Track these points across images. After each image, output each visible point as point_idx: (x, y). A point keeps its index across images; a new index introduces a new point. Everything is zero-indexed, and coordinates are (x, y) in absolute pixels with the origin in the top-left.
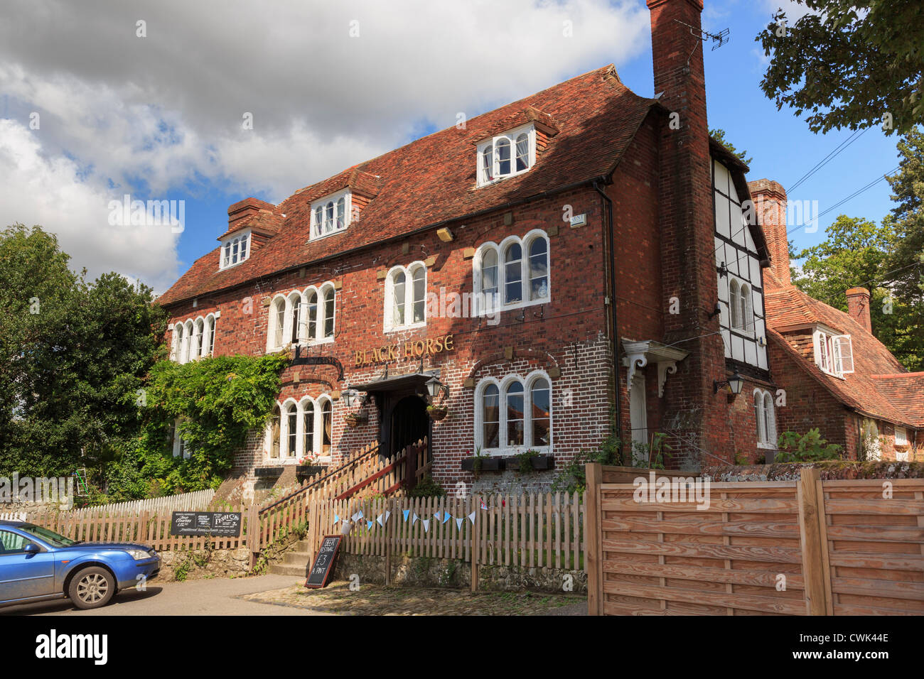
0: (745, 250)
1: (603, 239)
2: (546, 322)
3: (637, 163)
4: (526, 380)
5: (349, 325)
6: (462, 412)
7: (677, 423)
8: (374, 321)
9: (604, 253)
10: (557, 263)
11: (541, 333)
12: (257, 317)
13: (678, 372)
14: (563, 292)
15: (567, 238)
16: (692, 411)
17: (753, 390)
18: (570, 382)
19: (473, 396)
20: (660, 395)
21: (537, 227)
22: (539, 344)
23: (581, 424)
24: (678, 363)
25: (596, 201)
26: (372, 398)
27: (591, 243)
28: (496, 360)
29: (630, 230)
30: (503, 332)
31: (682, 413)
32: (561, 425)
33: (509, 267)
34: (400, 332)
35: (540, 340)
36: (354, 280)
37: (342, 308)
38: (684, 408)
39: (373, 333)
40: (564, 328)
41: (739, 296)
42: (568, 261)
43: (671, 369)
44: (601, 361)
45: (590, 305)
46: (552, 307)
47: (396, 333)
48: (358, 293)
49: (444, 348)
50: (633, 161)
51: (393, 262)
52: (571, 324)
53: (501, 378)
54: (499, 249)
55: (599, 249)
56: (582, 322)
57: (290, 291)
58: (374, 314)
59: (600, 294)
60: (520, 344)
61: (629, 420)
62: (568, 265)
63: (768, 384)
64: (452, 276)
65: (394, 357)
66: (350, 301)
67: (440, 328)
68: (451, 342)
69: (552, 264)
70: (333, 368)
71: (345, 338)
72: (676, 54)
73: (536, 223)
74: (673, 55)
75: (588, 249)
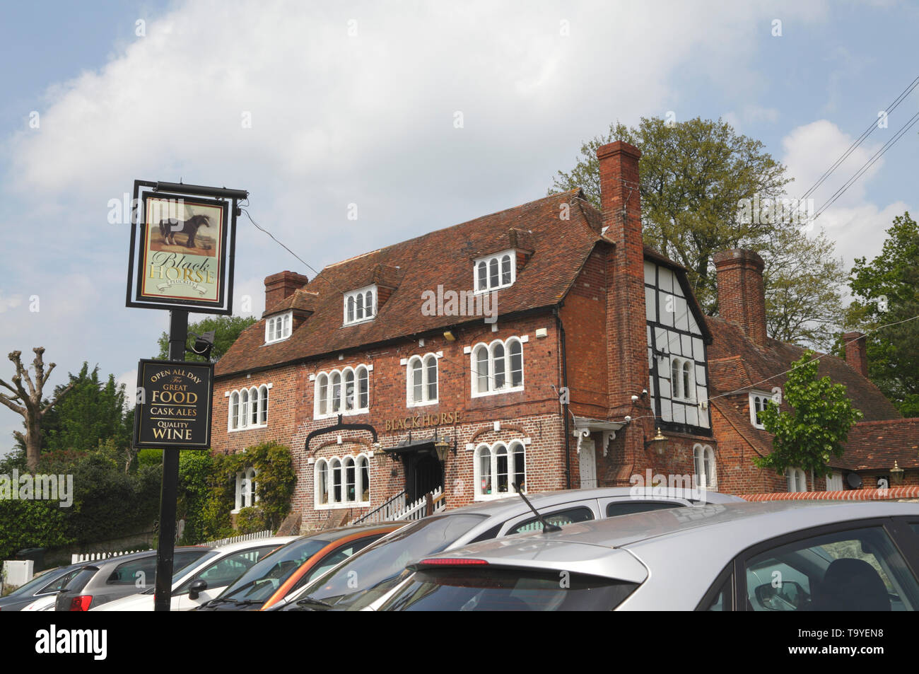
0: (688, 333)
1: (558, 346)
3: (586, 285)
4: (509, 445)
5: (380, 400)
6: (465, 469)
8: (400, 398)
9: (558, 357)
10: (528, 362)
12: (305, 390)
14: (532, 384)
15: (535, 344)
17: (693, 445)
18: (537, 448)
19: (472, 457)
20: (605, 455)
21: (514, 334)
23: (545, 478)
25: (554, 321)
26: (399, 457)
27: (550, 350)
28: (489, 431)
29: (580, 337)
32: (532, 478)
33: (496, 362)
34: (418, 407)
36: (383, 364)
37: (374, 386)
39: (399, 407)
41: (681, 371)
42: (535, 361)
44: (557, 434)
46: (525, 395)
48: (386, 375)
49: (452, 420)
50: (583, 284)
51: (411, 352)
52: (537, 407)
53: (492, 444)
54: (489, 347)
55: (554, 355)
57: (331, 369)
58: (399, 392)
60: (504, 419)
61: (579, 474)
62: (535, 364)
63: (708, 439)
64: (456, 367)
65: (415, 425)
66: (380, 381)
67: (448, 405)
68: (458, 417)
69: (525, 363)
70: (369, 433)
71: (378, 410)
72: (617, 198)
73: (514, 331)
74: (615, 199)
75: (548, 354)
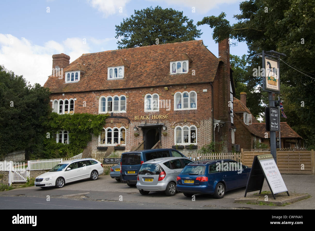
0: (231, 92)
1: (211, 96)
2: (196, 114)
4: (190, 127)
5: (132, 108)
6: (171, 134)
7: (222, 138)
8: (141, 108)
9: (211, 99)
10: (199, 100)
11: (194, 117)
12: (94, 102)
13: (223, 126)
14: (201, 107)
15: (202, 94)
16: (225, 135)
18: (202, 129)
19: (174, 130)
20: (218, 132)
21: (193, 90)
22: (193, 119)
23: (205, 138)
24: (223, 124)
25: (210, 87)
27: (208, 97)
28: (181, 122)
30: (183, 115)
31: (223, 136)
32: (199, 138)
33: (185, 99)
34: (150, 112)
35: (194, 118)
36: (133, 96)
37: (129, 103)
38: (223, 135)
39: (141, 112)
40: (201, 116)
42: (202, 100)
43: (221, 126)
44: (210, 124)
45: (208, 111)
46: (197, 111)
47: (149, 112)
48: (135, 100)
49: (165, 117)
51: (147, 92)
52: (202, 115)
53: (182, 126)
54: (182, 94)
56: (205, 115)
57: (108, 95)
58: (141, 106)
59: (210, 109)
60: (188, 119)
62: (202, 101)
65: (148, 119)
66: (132, 102)
67: (164, 112)
68: (168, 116)
70: (126, 120)
71: (131, 112)
72: (225, 47)
73: (193, 89)
74: (224, 47)
75: (208, 98)
